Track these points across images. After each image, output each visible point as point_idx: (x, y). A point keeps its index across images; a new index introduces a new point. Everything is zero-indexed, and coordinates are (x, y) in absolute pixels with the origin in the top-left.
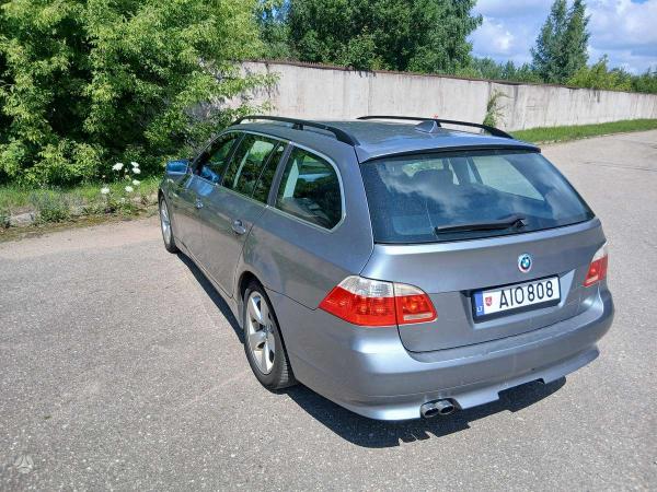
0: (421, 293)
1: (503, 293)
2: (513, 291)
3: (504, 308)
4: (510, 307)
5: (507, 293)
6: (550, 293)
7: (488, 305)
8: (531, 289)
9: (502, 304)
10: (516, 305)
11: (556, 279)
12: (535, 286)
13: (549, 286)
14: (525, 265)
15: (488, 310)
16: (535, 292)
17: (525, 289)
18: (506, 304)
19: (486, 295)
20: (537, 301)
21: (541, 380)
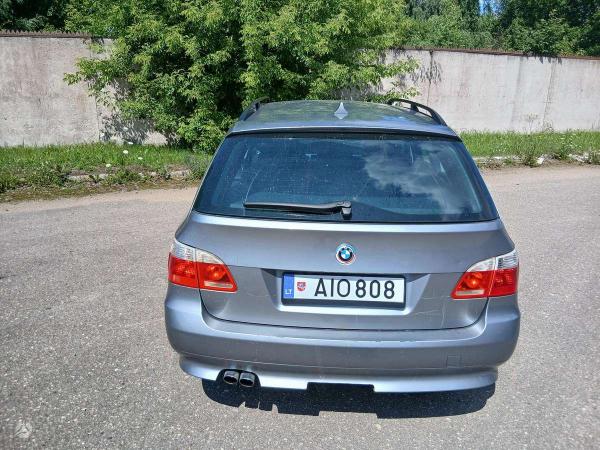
0: (220, 263)
1: (321, 281)
2: (336, 282)
3: (321, 297)
4: (329, 297)
5: (327, 282)
6: (389, 293)
7: (301, 290)
8: (361, 285)
9: (317, 292)
10: (336, 297)
11: (402, 281)
12: (368, 283)
13: (389, 286)
14: (343, 256)
15: (298, 295)
16: (367, 289)
17: (353, 283)
18: (324, 293)
19: (297, 279)
20: (368, 298)
21: (372, 387)
